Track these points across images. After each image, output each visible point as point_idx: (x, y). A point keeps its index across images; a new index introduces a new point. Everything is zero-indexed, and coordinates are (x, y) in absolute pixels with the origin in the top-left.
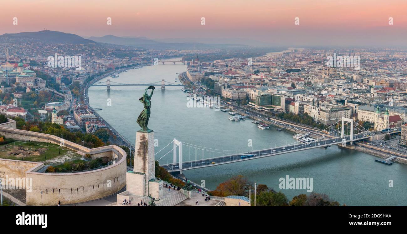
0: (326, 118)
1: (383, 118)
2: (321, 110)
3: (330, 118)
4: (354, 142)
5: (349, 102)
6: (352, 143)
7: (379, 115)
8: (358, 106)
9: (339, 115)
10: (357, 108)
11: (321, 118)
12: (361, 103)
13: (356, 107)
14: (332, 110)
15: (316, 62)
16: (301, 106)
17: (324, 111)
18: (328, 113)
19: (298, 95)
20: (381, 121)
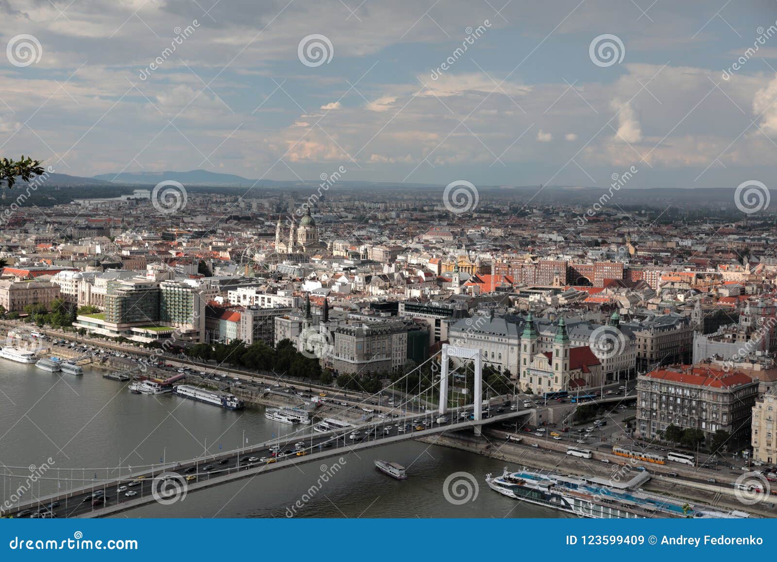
0: (355, 356)
1: (549, 355)
2: (340, 330)
3: (368, 356)
4: (484, 427)
5: (412, 310)
6: (478, 431)
7: (533, 346)
8: (444, 319)
9: (394, 346)
10: (444, 326)
11: (338, 355)
12: (452, 310)
13: (438, 323)
14: (375, 329)
15: (236, 218)
16: (261, 323)
17: (349, 332)
18: (362, 340)
19: (241, 291)
20: (545, 365)
